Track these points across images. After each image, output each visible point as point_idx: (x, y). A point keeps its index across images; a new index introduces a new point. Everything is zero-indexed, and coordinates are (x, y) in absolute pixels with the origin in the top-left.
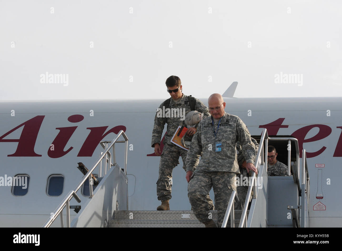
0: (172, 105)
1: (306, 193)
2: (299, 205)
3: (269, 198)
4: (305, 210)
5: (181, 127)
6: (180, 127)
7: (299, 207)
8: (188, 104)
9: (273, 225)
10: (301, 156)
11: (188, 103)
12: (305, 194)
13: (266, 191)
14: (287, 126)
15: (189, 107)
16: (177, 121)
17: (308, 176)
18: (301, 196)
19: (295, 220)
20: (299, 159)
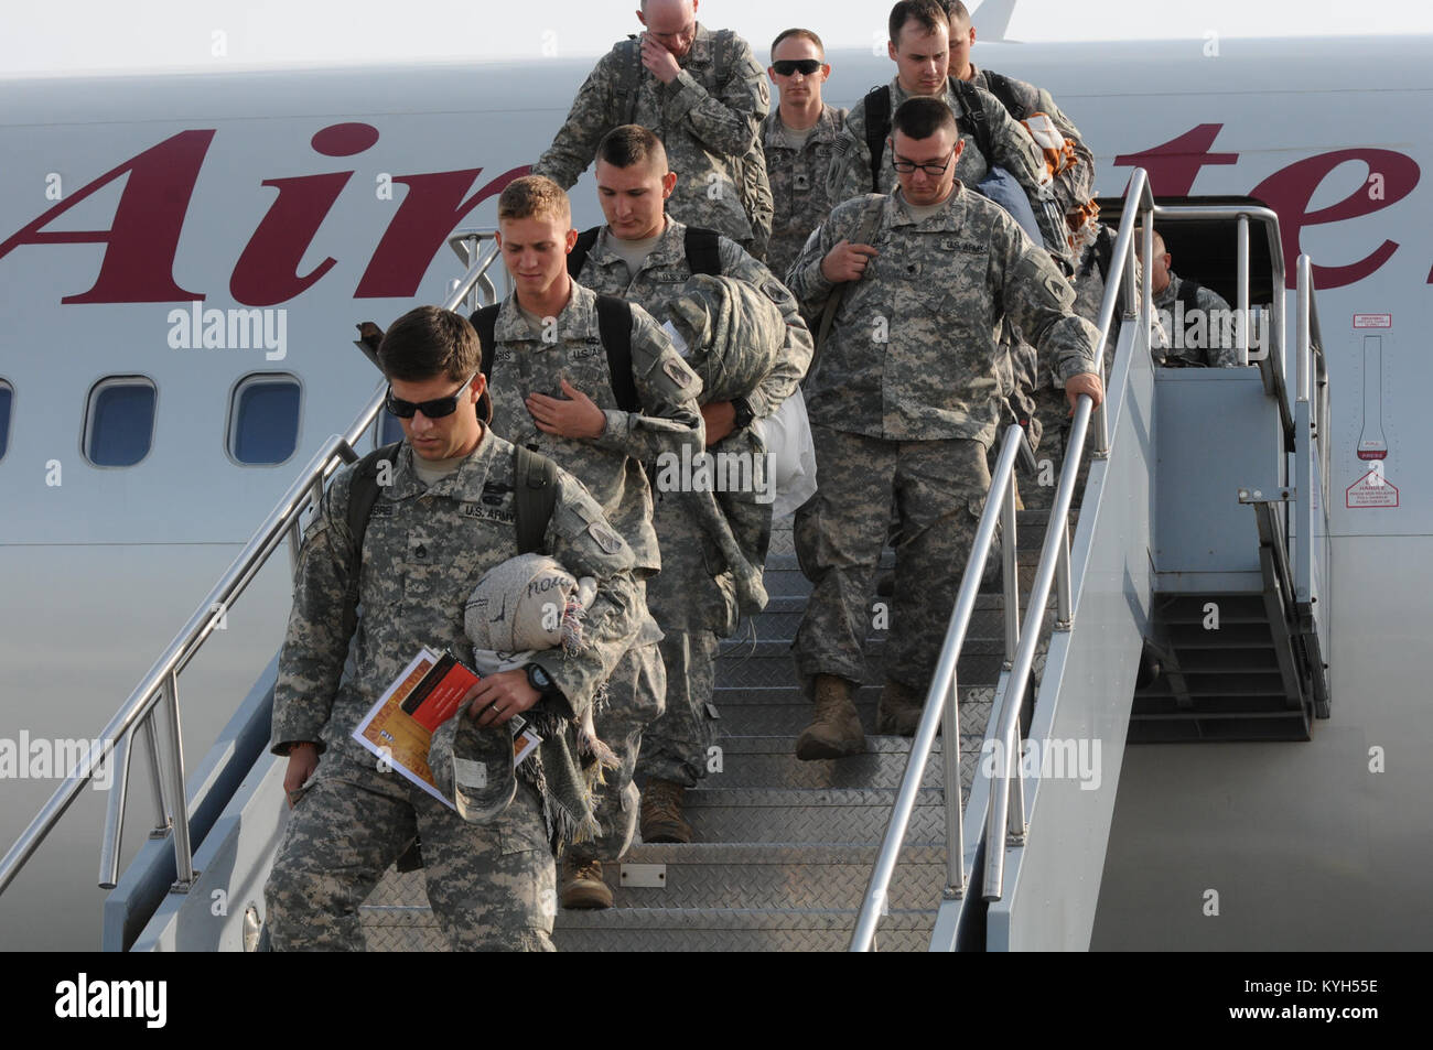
0: (405, 495)
1: (1315, 436)
2: (1287, 485)
3: (1159, 461)
4: (1312, 505)
5: (434, 662)
6: (431, 656)
7: (1285, 495)
8: (503, 507)
9: (1179, 573)
10: (1292, 283)
11: (508, 497)
12: (1312, 443)
13: (1148, 431)
14: (1230, 159)
15: (509, 522)
16: (419, 604)
17: (1321, 370)
18: (1294, 451)
19: (1270, 550)
20: (1283, 296)
